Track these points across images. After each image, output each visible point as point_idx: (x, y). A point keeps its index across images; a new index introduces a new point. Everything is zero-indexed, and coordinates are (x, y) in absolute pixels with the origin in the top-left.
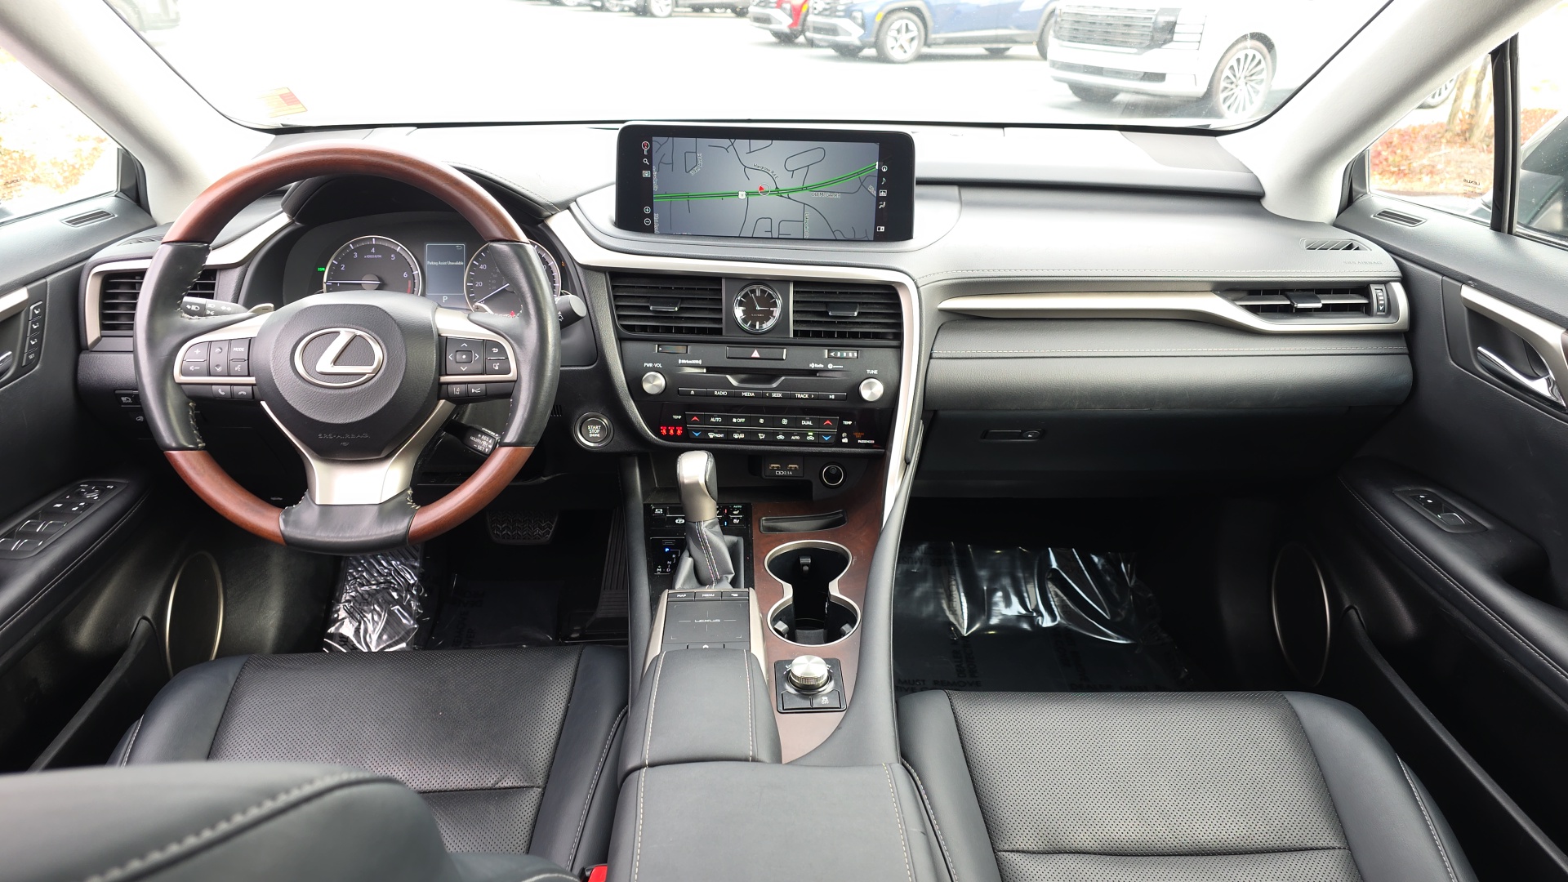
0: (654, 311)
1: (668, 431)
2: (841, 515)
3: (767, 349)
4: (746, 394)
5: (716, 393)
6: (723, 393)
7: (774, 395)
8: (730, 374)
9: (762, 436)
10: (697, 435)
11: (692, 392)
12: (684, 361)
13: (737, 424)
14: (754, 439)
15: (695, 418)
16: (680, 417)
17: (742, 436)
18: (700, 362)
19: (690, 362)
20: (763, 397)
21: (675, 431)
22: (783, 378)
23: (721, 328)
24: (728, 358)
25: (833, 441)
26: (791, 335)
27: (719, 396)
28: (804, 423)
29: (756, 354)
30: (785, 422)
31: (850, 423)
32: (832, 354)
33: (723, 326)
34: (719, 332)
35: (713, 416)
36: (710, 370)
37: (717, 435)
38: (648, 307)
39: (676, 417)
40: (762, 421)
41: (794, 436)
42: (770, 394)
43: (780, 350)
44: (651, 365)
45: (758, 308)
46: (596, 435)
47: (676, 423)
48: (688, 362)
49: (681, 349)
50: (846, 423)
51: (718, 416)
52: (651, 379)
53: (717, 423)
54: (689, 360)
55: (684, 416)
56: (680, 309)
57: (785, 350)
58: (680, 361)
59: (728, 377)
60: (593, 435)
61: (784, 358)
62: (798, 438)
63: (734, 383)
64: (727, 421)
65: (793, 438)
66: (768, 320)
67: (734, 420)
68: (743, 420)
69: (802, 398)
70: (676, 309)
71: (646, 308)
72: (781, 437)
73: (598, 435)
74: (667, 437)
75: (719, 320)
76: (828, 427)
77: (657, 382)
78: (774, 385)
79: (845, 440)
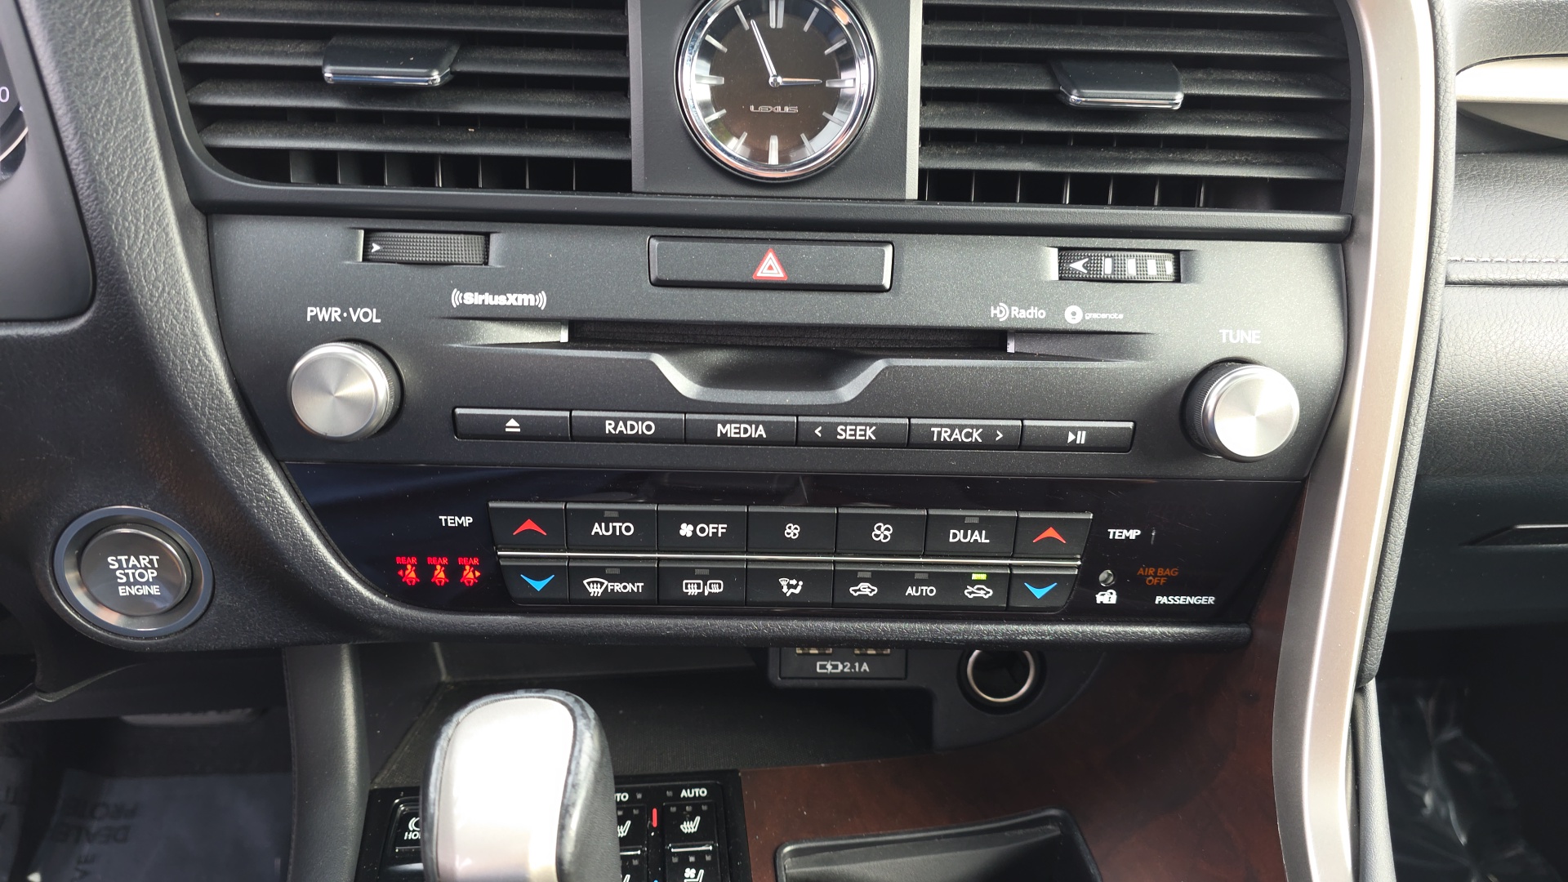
0: (339, 88)
1: (425, 571)
2: (1053, 831)
3: (816, 249)
4: (731, 431)
5: (609, 427)
6: (640, 428)
7: (845, 434)
8: (666, 349)
9: (790, 588)
10: (539, 585)
11: (513, 426)
12: (472, 299)
13: (694, 543)
14: (760, 595)
15: (529, 525)
16: (467, 521)
17: (715, 587)
18: (539, 300)
19: (500, 300)
20: (799, 439)
21: (454, 571)
22: (879, 365)
23: (627, 164)
24: (659, 283)
25: (1061, 601)
26: (912, 190)
27: (621, 438)
28: (957, 536)
29: (770, 268)
30: (882, 533)
31: (1133, 534)
32: (1078, 266)
33: (636, 152)
34: (616, 177)
35: (600, 517)
36: (584, 332)
37: (618, 587)
38: (318, 71)
39: (451, 521)
40: (792, 531)
41: (918, 583)
42: (831, 430)
43: (872, 249)
44: (335, 313)
45: (775, 78)
46: (145, 590)
47: (456, 543)
48: (488, 299)
49: (459, 246)
50: (1116, 534)
51: (623, 516)
52: (330, 376)
53: (615, 543)
54: (494, 293)
55: (484, 518)
56: (458, 83)
57: (888, 250)
58: (456, 298)
59: (662, 362)
60: (134, 591)
61: (886, 283)
62: (929, 591)
63: (684, 384)
64: (659, 532)
65: (910, 591)
66: (816, 126)
67: (686, 530)
68: (721, 529)
69: (956, 445)
70: (436, 77)
71: (310, 79)
72: (866, 589)
73: (155, 590)
74: (421, 595)
75: (619, 130)
76: (1050, 550)
77: (357, 388)
78: (848, 392)
79: (1108, 598)
